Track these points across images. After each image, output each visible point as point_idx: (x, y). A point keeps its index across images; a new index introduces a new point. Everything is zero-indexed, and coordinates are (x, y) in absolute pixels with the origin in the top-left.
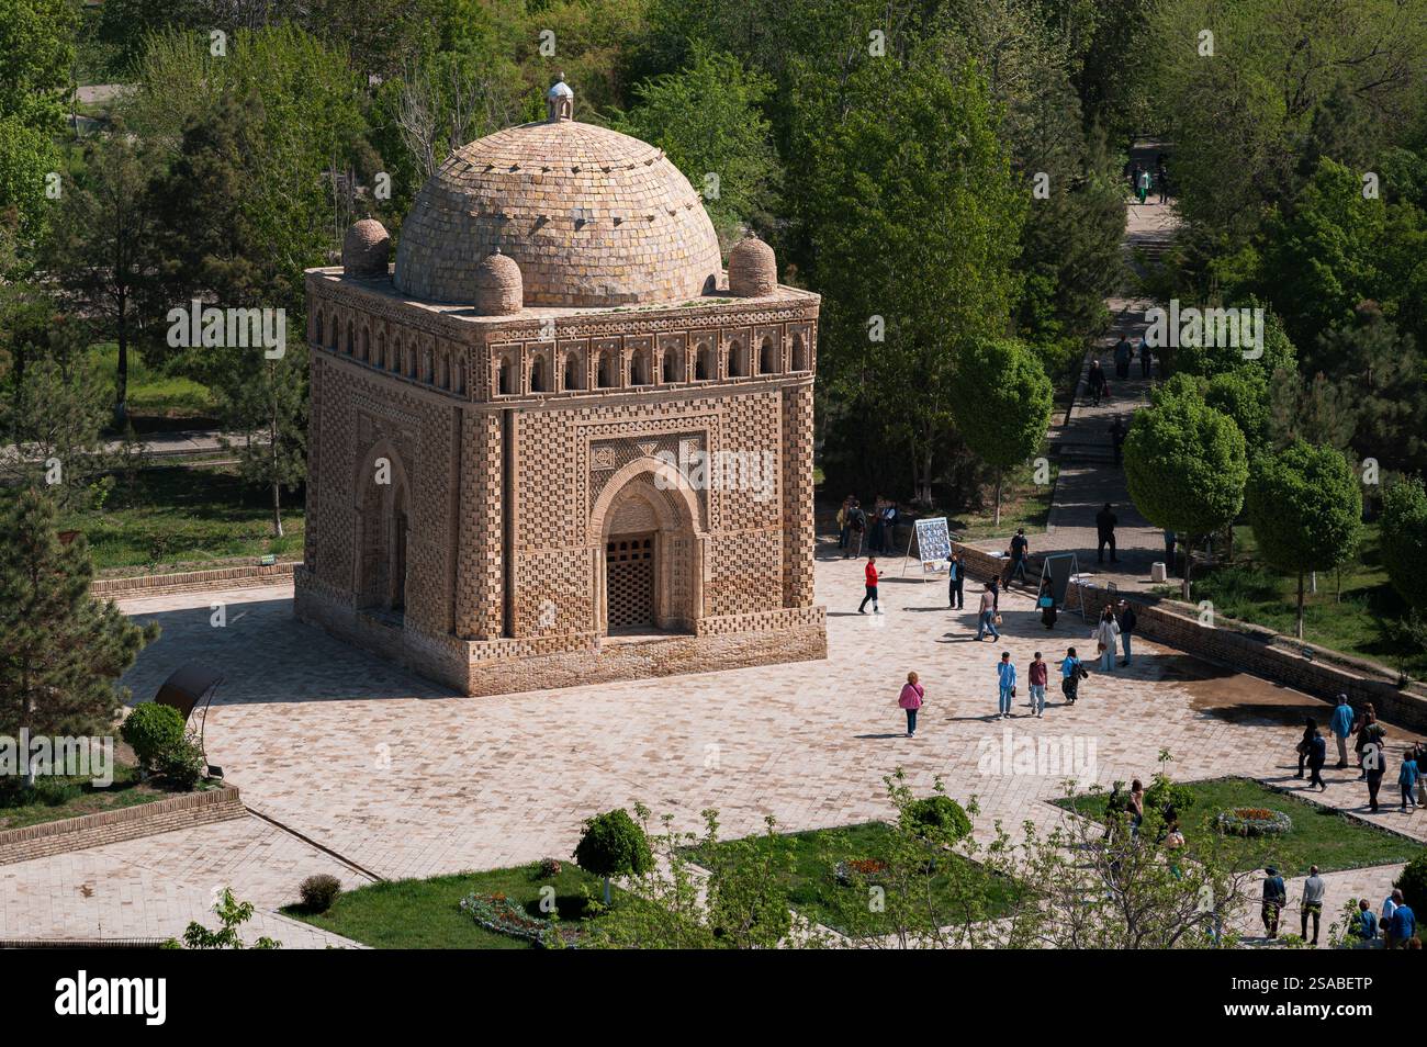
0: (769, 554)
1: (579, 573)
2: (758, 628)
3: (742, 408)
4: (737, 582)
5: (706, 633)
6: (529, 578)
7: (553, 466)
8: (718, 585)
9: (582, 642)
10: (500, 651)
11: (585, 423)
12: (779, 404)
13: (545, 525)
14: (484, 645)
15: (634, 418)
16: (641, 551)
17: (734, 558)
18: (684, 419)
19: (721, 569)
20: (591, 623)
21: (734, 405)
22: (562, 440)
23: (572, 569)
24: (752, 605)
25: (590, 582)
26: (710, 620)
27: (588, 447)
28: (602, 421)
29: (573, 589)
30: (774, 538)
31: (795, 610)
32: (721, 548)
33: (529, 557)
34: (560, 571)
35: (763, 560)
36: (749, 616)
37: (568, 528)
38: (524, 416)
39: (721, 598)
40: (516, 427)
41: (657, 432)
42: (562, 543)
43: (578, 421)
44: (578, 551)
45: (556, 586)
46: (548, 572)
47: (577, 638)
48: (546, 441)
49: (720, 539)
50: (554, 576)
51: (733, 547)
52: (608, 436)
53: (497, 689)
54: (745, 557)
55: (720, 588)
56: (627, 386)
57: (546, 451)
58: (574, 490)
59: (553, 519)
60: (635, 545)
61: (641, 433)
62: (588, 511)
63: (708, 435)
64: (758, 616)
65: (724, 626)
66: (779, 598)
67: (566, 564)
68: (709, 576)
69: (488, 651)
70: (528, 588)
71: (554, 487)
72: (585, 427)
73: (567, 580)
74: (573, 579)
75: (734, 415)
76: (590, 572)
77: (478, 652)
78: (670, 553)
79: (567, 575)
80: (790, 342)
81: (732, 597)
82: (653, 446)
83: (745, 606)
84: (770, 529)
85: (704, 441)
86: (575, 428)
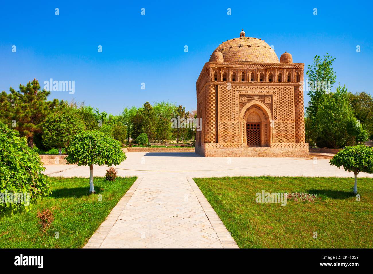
0: (291, 128)
1: (236, 128)
2: (289, 147)
3: (282, 90)
4: (282, 134)
5: (273, 147)
6: (222, 128)
7: (229, 100)
8: (277, 135)
9: (237, 146)
10: (214, 146)
11: (238, 90)
12: (293, 90)
13: (227, 114)
14: (210, 144)
15: (252, 90)
16: (257, 127)
17: (281, 128)
18: (266, 91)
19: (277, 131)
20: (240, 141)
21: (280, 89)
22: (231, 93)
23: (234, 127)
24: (286, 141)
25: (240, 130)
26: (274, 144)
27: (239, 96)
28: (243, 90)
29: (235, 132)
30: (292, 124)
31: (299, 144)
32: (277, 125)
33: (222, 122)
34: (231, 127)
35: (289, 129)
36: (286, 144)
37: (233, 116)
38: (221, 87)
39: (277, 138)
40: (219, 89)
41: (258, 94)
42: (232, 120)
43: (236, 89)
44: (236, 122)
45: (230, 131)
46: (228, 127)
47: (236, 144)
48: (227, 93)
49: (277, 123)
50: (229, 128)
51: (281, 125)
52: (244, 94)
53: (213, 156)
54: (284, 128)
55: (277, 136)
56: (250, 81)
57: (227, 96)
58: (235, 106)
59: (229, 113)
60: (255, 125)
61: (254, 94)
62: (239, 112)
63: (273, 96)
64: (288, 144)
65: (278, 146)
66: (295, 140)
67: (233, 125)
68: (274, 132)
69: (211, 146)
70: (222, 130)
71: (229, 105)
72: (238, 91)
73: (233, 129)
74: (235, 129)
75: (280, 91)
76: (240, 128)
77: (208, 145)
78: (264, 127)
79: (233, 128)
80: (296, 74)
81: (281, 138)
82: (258, 97)
83: (285, 141)
84: (291, 122)
85: (272, 97)
86: (235, 91)
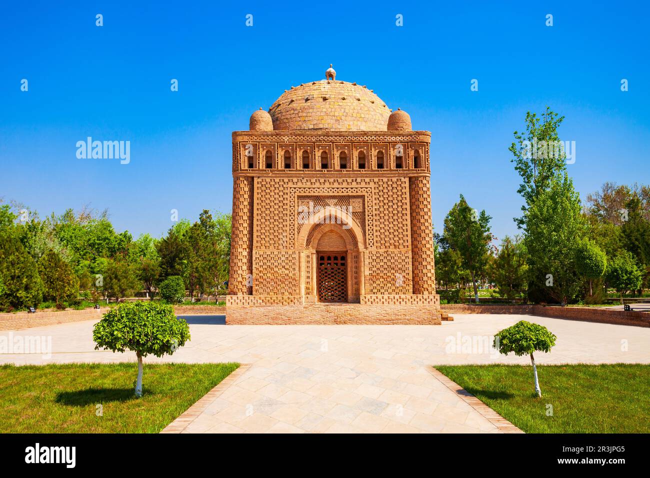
0: (403, 263)
1: (290, 264)
2: (398, 303)
3: (385, 185)
4: (385, 277)
5: (366, 303)
6: (261, 264)
7: (276, 207)
8: (373, 278)
9: (292, 301)
10: (244, 301)
11: (295, 186)
12: (407, 185)
13: (272, 237)
14: (234, 297)
15: (322, 186)
16: (340, 261)
17: (382, 264)
18: (352, 188)
19: (375, 269)
20: (298, 291)
21: (381, 183)
22: (281, 194)
23: (286, 261)
24: (394, 290)
25: (297, 269)
26: (368, 297)
27: (296, 199)
28: (304, 186)
29: (287, 272)
30: (406, 255)
31: (420, 296)
32: (374, 258)
33: (261, 253)
34: (279, 261)
35: (400, 266)
36: (392, 296)
37: (284, 239)
38: (260, 180)
39: (375, 285)
40: (256, 185)
41: (336, 194)
42: (281, 247)
43: (290, 185)
44: (290, 252)
45: (277, 269)
46: (272, 261)
47: (289, 298)
48: (272, 194)
49: (374, 253)
50: (276, 264)
51: (382, 258)
52: (307, 194)
53: (241, 322)
54: (389, 264)
55: (374, 279)
56: (317, 169)
57: (272, 199)
58: (288, 220)
59: (276, 234)
60: (336, 258)
61: (327, 194)
62: (296, 233)
63: (366, 198)
64: (397, 297)
65: (376, 300)
66: (411, 290)
67: (283, 258)
68: (367, 272)
69: (237, 301)
70: (261, 269)
71: (276, 218)
72: (295, 188)
73: (284, 267)
74: (287, 267)
75: (381, 188)
76: (297, 264)
77: (231, 301)
78: (352, 262)
79: (284, 264)
80: (412, 153)
81: (382, 285)
82: (336, 201)
83: (390, 290)
84: (403, 250)
85: (364, 201)
86: (289, 188)
